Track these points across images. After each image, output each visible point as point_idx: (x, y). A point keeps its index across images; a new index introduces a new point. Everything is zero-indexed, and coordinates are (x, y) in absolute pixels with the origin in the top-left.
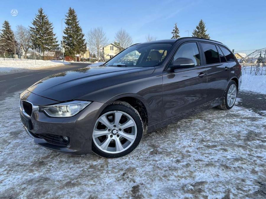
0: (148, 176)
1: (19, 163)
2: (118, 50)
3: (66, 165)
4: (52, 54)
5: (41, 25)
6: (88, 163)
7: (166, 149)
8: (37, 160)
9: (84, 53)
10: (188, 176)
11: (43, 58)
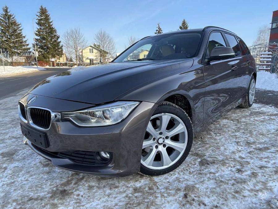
0: (216, 195)
1: (30, 196)
2: (98, 52)
3: (100, 191)
4: (22, 59)
5: (7, 25)
6: (129, 185)
7: (215, 158)
8: (55, 189)
9: (60, 57)
10: (263, 189)
11: (12, 64)
